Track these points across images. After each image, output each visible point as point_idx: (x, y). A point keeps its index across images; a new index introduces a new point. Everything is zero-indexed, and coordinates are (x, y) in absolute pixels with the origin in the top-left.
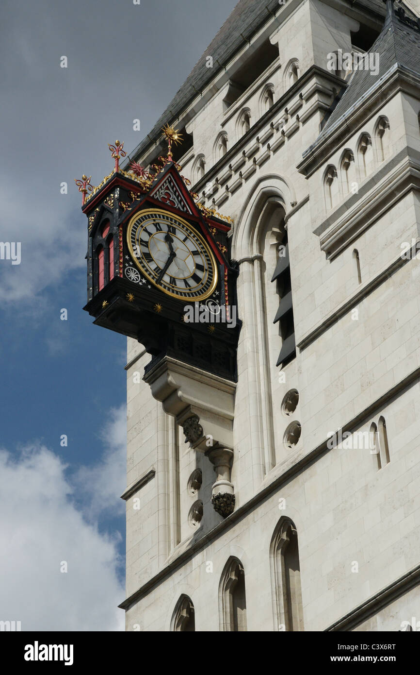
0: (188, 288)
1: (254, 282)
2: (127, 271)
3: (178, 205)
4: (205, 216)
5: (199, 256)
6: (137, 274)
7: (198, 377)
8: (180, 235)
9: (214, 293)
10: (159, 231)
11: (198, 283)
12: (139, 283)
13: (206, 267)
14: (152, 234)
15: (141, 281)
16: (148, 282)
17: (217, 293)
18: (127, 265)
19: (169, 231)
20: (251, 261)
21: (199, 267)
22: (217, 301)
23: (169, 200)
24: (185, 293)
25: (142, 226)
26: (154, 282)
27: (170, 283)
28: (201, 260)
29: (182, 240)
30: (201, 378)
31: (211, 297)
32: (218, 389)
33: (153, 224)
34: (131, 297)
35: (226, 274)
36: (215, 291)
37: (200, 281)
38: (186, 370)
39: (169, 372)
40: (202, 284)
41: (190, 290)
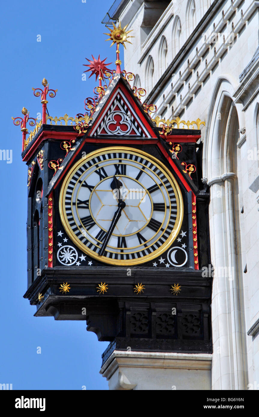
0: (143, 243)
1: (224, 211)
2: (60, 254)
3: (131, 127)
4: (163, 134)
5: (158, 191)
6: (74, 252)
7: (159, 363)
8: (132, 171)
9: (179, 236)
10: (104, 178)
11: (156, 231)
12: (76, 263)
13: (168, 203)
14: (93, 187)
15: (79, 260)
16: (89, 258)
17: (183, 234)
18: (60, 244)
19: (117, 172)
20: (221, 182)
21: (158, 207)
22: (184, 246)
23: (120, 124)
24: (138, 254)
25: (80, 182)
26: (95, 255)
27: (118, 246)
28: (161, 197)
29: (134, 177)
30: (164, 363)
31: (175, 243)
32: (189, 369)
33: (96, 171)
34: (66, 288)
35: (194, 204)
36: (180, 232)
37: (160, 227)
38: (143, 360)
39: (120, 369)
40: (162, 230)
41: (145, 246)
